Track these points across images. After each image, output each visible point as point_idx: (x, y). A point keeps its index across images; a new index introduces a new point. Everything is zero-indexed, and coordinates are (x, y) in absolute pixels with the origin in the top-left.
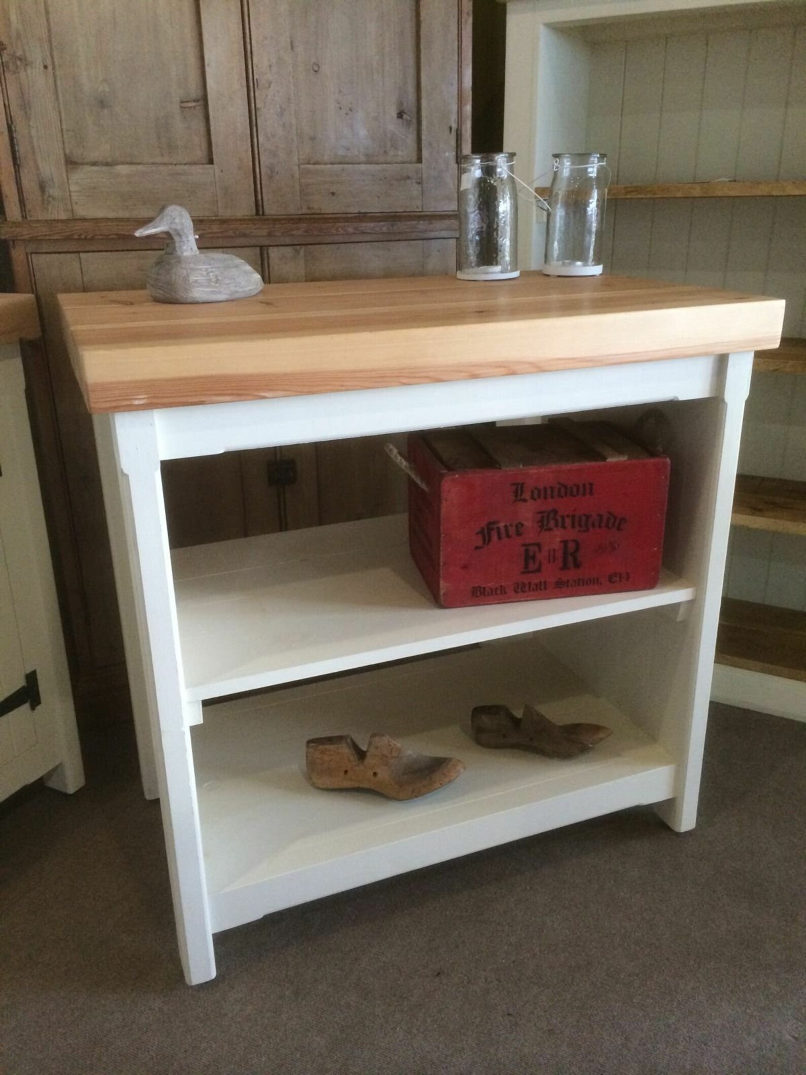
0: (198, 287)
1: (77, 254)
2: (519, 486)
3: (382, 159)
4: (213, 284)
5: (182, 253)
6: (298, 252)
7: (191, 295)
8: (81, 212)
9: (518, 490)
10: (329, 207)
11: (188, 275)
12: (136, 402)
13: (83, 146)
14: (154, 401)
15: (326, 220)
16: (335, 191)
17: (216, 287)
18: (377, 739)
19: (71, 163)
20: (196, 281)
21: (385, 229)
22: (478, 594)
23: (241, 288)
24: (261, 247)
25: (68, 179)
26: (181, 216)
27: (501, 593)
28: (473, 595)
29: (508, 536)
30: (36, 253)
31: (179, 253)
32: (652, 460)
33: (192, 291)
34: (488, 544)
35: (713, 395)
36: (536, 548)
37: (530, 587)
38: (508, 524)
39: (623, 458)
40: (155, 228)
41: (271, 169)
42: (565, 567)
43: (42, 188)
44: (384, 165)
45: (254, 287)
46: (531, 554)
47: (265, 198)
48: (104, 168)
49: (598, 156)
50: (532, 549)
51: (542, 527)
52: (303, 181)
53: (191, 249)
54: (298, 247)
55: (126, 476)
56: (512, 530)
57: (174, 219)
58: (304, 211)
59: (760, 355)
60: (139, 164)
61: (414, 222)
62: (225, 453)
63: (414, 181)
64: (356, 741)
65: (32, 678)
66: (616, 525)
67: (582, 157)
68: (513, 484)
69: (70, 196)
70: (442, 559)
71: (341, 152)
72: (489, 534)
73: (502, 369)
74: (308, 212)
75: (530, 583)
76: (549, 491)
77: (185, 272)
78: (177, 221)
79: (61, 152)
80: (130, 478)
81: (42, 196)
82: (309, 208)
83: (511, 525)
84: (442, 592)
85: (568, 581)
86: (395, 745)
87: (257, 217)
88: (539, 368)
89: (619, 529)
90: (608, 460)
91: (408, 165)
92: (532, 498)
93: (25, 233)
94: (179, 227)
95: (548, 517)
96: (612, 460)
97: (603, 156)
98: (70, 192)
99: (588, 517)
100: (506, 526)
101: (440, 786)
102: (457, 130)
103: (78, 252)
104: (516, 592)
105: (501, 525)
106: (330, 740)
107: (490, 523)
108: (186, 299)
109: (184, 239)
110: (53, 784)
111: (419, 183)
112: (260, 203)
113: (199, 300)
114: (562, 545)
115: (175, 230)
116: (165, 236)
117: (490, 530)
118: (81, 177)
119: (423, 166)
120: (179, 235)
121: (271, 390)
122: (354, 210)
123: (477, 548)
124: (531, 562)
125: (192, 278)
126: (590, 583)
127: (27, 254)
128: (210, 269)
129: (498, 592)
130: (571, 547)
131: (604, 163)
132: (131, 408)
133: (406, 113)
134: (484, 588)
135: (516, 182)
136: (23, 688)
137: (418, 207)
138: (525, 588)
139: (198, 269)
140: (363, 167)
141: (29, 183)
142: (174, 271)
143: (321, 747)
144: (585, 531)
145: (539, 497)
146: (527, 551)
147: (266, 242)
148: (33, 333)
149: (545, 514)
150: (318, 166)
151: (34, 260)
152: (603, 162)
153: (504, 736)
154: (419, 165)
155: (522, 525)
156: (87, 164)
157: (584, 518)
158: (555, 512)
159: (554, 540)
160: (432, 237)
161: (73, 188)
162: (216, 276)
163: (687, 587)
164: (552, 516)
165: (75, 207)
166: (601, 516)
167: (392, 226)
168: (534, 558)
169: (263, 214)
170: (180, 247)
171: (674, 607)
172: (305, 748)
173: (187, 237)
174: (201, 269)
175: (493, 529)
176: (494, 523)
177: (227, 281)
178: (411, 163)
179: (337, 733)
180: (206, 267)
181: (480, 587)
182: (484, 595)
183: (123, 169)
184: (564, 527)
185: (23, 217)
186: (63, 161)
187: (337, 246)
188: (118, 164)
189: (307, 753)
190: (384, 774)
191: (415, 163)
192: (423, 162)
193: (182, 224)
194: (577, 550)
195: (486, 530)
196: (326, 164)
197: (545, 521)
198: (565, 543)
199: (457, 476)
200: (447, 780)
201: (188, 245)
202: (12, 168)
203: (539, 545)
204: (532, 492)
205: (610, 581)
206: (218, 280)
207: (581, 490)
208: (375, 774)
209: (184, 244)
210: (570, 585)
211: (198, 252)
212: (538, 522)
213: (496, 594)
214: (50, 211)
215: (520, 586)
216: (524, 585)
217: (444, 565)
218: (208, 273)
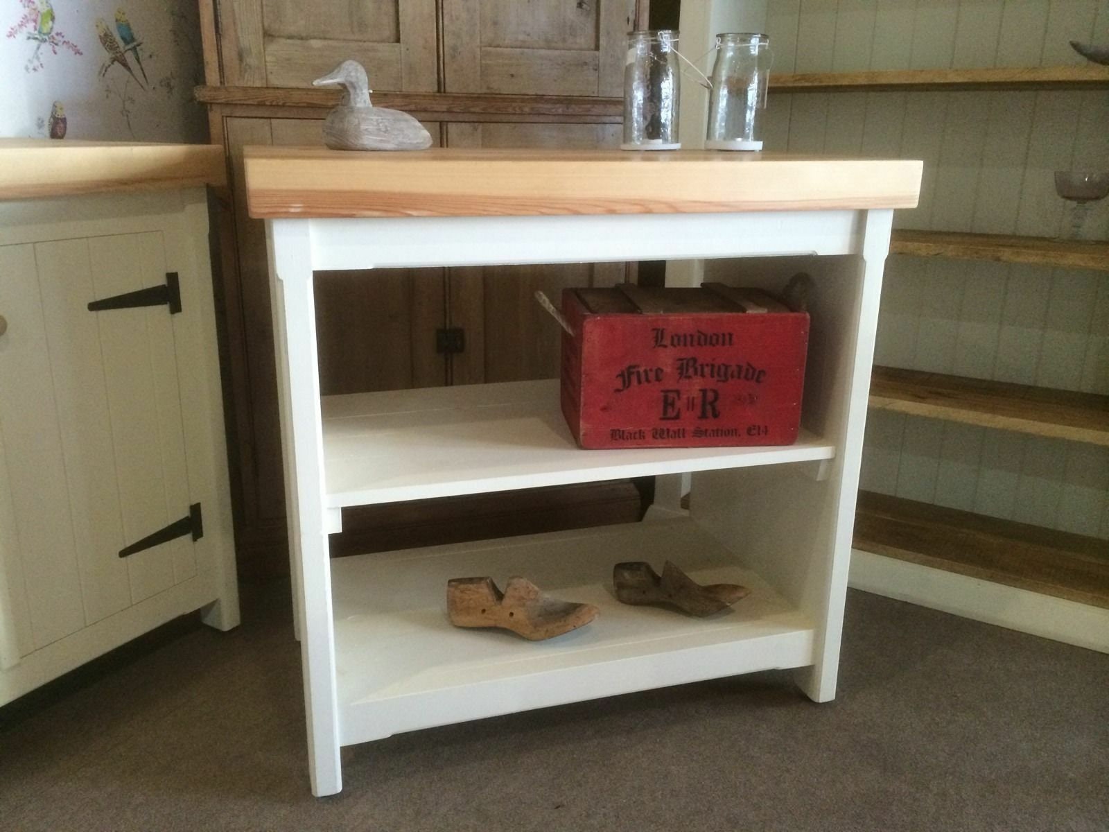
0: (367, 135)
1: (269, 120)
2: (660, 332)
3: (560, 45)
4: (382, 133)
5: (356, 104)
6: (475, 129)
7: (361, 142)
8: (275, 81)
9: (659, 335)
10: (507, 88)
11: (359, 124)
12: (292, 210)
13: (281, 21)
14: (308, 210)
15: (504, 100)
16: (513, 73)
17: (385, 137)
18: (515, 581)
19: (268, 35)
20: (366, 130)
21: (560, 111)
22: (617, 437)
23: (410, 139)
24: (441, 122)
25: (265, 51)
26: (357, 70)
27: (640, 438)
28: (612, 437)
29: (648, 381)
30: (230, 117)
31: (352, 104)
32: (792, 315)
33: (362, 139)
34: (627, 387)
35: (852, 253)
36: (675, 395)
37: (668, 433)
38: (648, 369)
39: (762, 311)
40: (332, 79)
41: (454, 49)
42: (703, 416)
43: (241, 57)
44: (563, 51)
45: (421, 141)
46: (670, 400)
47: (447, 76)
48: (298, 42)
49: (760, 36)
50: (671, 395)
51: (681, 374)
52: (483, 62)
53: (365, 102)
54: (476, 124)
55: (281, 281)
56: (652, 375)
57: (350, 72)
58: (484, 90)
59: (899, 215)
60: (330, 39)
61: (589, 106)
62: (373, 269)
63: (591, 67)
64: (495, 582)
65: (196, 509)
66: (756, 376)
67: (745, 37)
68: (654, 330)
69: (266, 66)
70: (582, 399)
71: (521, 37)
72: (629, 377)
73: (639, 207)
74: (488, 91)
75: (668, 430)
76: (689, 339)
77: (357, 120)
78: (353, 74)
79: (260, 25)
80: (284, 284)
81: (240, 65)
82: (488, 88)
83: (651, 370)
84: (581, 433)
85: (706, 430)
86: (533, 588)
87: (438, 94)
88: (675, 210)
89: (758, 381)
90: (747, 312)
91: (587, 52)
92: (672, 344)
93: (222, 96)
94: (353, 80)
95: (687, 364)
96: (752, 311)
97: (764, 37)
98: (265, 62)
99: (727, 367)
100: (646, 371)
101: (573, 628)
102: (635, 21)
103: (270, 118)
104: (654, 437)
105: (641, 370)
106: (471, 580)
107: (630, 367)
108: (356, 145)
109: (358, 91)
110: (209, 621)
111: (596, 70)
112: (442, 80)
113: (369, 148)
114: (701, 394)
115: (352, 84)
116: (339, 87)
117: (630, 374)
118: (277, 49)
119: (601, 53)
120: (355, 88)
121: (416, 209)
122: (531, 92)
123: (618, 390)
124: (670, 410)
125: (363, 127)
126: (729, 433)
127: (223, 117)
128: (380, 121)
129: (637, 435)
130: (710, 395)
131: (767, 44)
132: (288, 216)
133: (585, 3)
134: (623, 431)
135: (679, 58)
136: (187, 518)
137: (593, 92)
138: (663, 434)
139: (368, 119)
140: (543, 52)
141: (229, 52)
142: (347, 119)
143: (462, 586)
144: (724, 381)
145: (679, 344)
146: (666, 398)
147: (446, 117)
148: (220, 180)
149: (685, 362)
150: (498, 49)
151: (229, 123)
152: (765, 42)
153: (644, 592)
154: (596, 53)
155: (662, 371)
156: (283, 37)
157: (723, 369)
158: (695, 360)
159: (694, 387)
160: (607, 122)
161: (268, 59)
162: (386, 127)
163: (827, 445)
164: (691, 363)
165: (270, 77)
166: (740, 367)
167: (568, 108)
168: (672, 405)
169: (445, 92)
170: (355, 98)
171: (815, 464)
172: (446, 588)
173: (362, 90)
174: (372, 120)
175: (633, 373)
176: (634, 367)
177: (396, 133)
178: (589, 49)
179: (478, 575)
180: (377, 118)
181: (619, 430)
182: (623, 439)
183: (315, 43)
184: (703, 375)
185: (221, 82)
186: (261, 33)
187: (513, 125)
188: (311, 38)
189: (448, 591)
190: (520, 615)
191: (592, 50)
192: (600, 50)
193: (357, 78)
194: (716, 399)
195: (626, 374)
196: (507, 47)
197: (685, 368)
198: (704, 391)
199: (599, 318)
200: (580, 623)
201: (362, 99)
202: (215, 36)
203: (678, 392)
204: (672, 337)
205: (749, 434)
206: (387, 130)
207: (721, 340)
208: (512, 614)
209: (358, 96)
210: (708, 434)
211: (371, 105)
212: (678, 369)
213: (635, 438)
214: (246, 78)
215: (659, 432)
216: (662, 430)
217: (584, 405)
218: (378, 124)
